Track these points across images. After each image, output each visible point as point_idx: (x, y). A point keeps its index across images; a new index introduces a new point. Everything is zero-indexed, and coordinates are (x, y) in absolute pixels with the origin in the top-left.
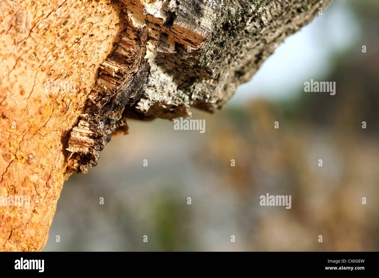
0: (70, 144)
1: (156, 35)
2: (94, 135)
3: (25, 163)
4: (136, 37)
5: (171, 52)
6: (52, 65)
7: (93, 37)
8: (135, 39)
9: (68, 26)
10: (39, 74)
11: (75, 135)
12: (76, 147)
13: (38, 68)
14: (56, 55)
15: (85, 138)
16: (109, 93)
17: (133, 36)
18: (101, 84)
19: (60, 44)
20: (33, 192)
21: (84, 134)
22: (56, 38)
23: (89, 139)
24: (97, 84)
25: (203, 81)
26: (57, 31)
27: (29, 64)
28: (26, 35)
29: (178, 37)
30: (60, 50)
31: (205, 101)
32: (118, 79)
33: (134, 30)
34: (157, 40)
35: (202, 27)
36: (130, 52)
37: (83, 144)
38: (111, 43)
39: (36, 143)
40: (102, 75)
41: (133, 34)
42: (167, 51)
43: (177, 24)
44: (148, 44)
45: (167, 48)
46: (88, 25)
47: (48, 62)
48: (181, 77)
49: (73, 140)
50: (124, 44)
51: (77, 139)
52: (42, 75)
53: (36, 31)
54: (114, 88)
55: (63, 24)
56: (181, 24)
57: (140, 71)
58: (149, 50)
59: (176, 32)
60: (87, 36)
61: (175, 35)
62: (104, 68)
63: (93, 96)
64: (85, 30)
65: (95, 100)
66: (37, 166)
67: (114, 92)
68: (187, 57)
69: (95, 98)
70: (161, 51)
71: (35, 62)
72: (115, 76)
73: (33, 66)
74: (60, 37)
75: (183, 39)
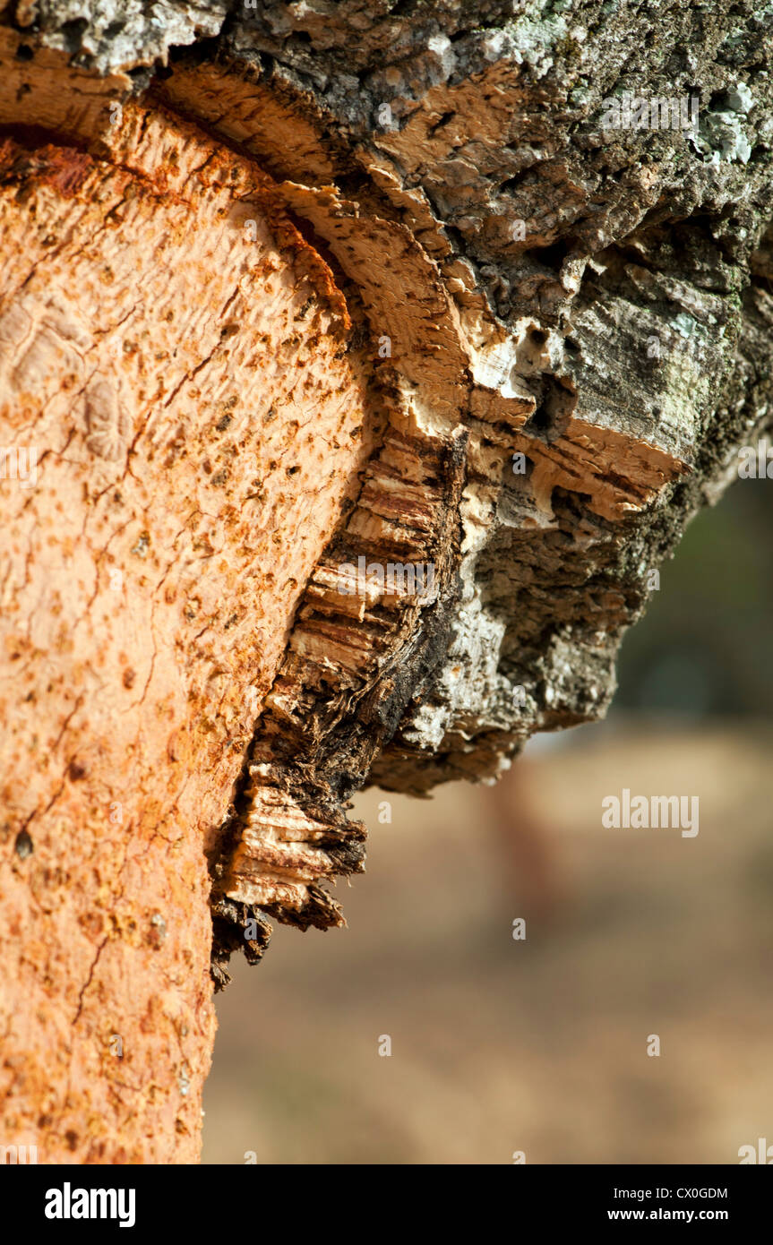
0: (241, 874)
1: (494, 465)
2: (329, 836)
3: (142, 945)
4: (431, 474)
5: (543, 526)
6: (193, 578)
7: (295, 476)
8: (429, 482)
9: (234, 434)
10: (160, 615)
11: (261, 841)
12: (264, 886)
13: (154, 588)
14: (202, 543)
15: (295, 850)
16: (347, 683)
17: (419, 470)
18: (309, 654)
19: (212, 503)
20: (172, 1052)
21: (292, 835)
22: (199, 480)
23: (311, 853)
24: (294, 652)
25: (598, 634)
26: (200, 453)
27: (132, 576)
28: (116, 468)
29: (577, 469)
30: (213, 524)
31: (583, 710)
32: (381, 629)
33: (422, 446)
34: (495, 484)
35: (666, 427)
36: (418, 528)
37: (290, 872)
38: (337, 500)
39: (161, 870)
40: (310, 617)
41: (420, 462)
42: (531, 521)
43: (586, 417)
44: (467, 500)
45: (528, 513)
46: (284, 432)
47: (184, 569)
48: (524, 624)
49: (256, 859)
50: (383, 504)
51: (269, 855)
52: (167, 615)
53: (147, 451)
54: (369, 664)
55: (218, 428)
56: (598, 417)
57: (446, 597)
58: (472, 519)
59: (573, 450)
60: (280, 474)
61: (566, 462)
62: (326, 594)
63: (286, 698)
64: (276, 449)
65: (296, 712)
66: (176, 957)
67: (367, 677)
68: (592, 541)
69: (295, 704)
70: (508, 523)
71: (146, 569)
72: (365, 619)
73: (141, 584)
74: (211, 476)
75: (597, 476)
